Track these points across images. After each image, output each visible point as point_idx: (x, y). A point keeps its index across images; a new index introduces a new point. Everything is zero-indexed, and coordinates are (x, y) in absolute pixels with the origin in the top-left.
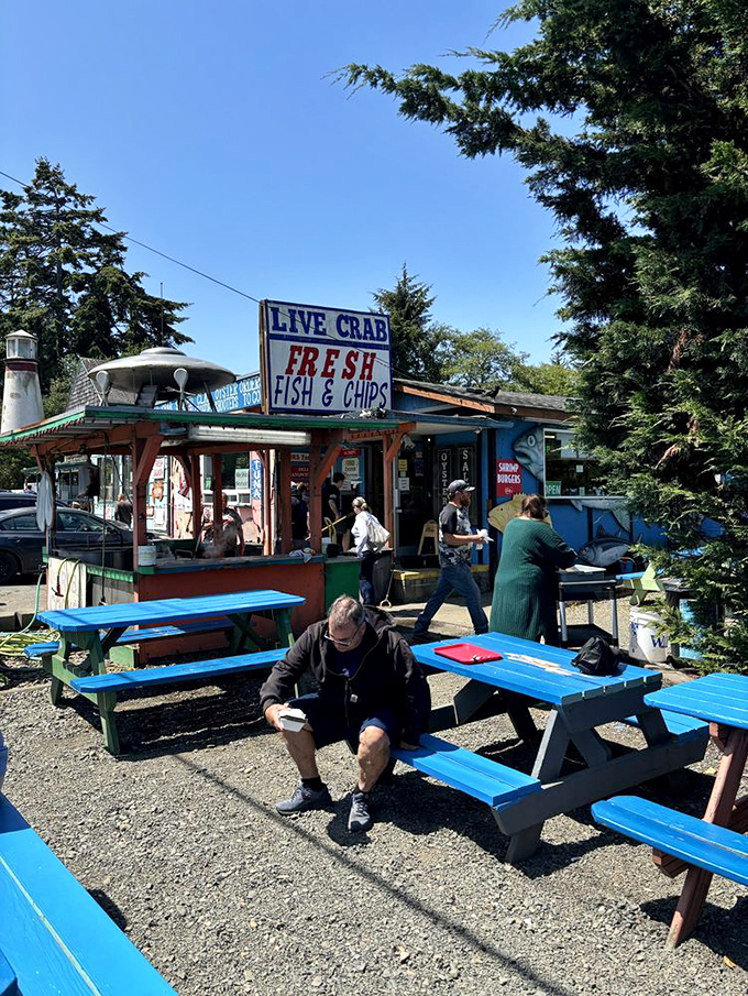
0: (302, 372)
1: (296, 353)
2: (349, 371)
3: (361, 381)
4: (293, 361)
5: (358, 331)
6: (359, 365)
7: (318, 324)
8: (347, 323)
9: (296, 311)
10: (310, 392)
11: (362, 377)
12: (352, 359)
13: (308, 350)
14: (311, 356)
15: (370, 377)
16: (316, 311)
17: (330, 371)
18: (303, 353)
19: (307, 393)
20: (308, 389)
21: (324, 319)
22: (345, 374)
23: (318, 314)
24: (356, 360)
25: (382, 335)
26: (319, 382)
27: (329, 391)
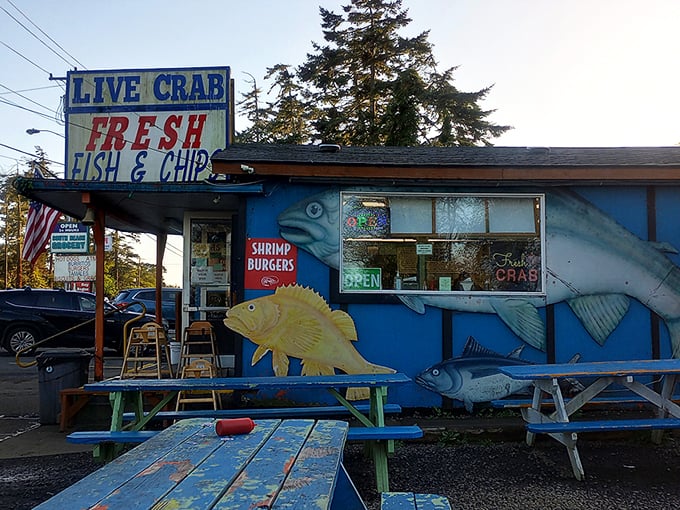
0: (107, 146)
1: (100, 126)
2: (168, 139)
3: (184, 151)
4: (96, 134)
5: (183, 91)
6: (182, 132)
7: (129, 89)
8: (168, 83)
9: (103, 78)
10: (116, 168)
11: (186, 145)
12: (173, 125)
13: (115, 121)
14: (119, 127)
15: (197, 144)
16: (130, 74)
17: (143, 141)
18: (109, 125)
19: (112, 169)
20: (113, 165)
21: (138, 82)
22: (163, 144)
23: (131, 77)
24: (178, 126)
25: (216, 91)
26: (128, 156)
27: (142, 165)
